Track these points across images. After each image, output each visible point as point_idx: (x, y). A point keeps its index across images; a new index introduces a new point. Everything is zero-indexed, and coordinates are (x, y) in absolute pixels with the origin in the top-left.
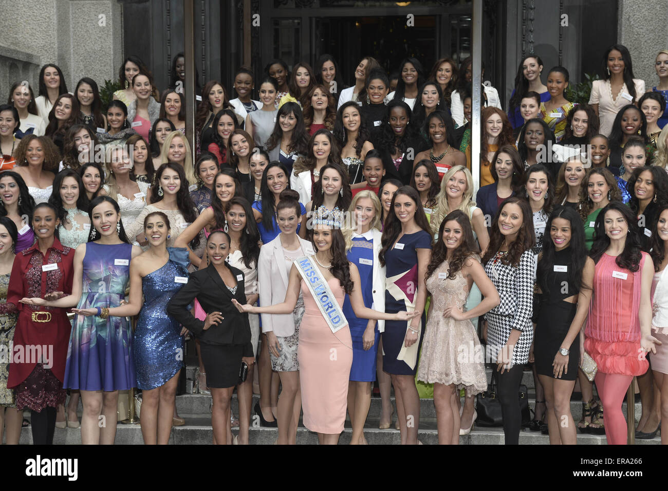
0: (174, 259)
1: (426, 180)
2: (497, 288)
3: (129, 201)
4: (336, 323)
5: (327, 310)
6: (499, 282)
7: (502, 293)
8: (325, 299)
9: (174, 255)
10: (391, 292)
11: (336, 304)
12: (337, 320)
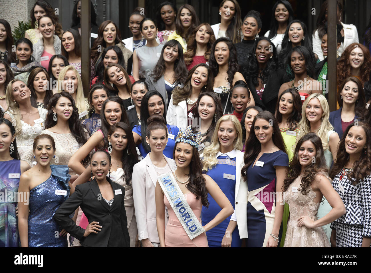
0: (55, 174)
1: (289, 105)
2: (343, 201)
3: (30, 126)
4: (194, 231)
5: (185, 220)
6: (345, 196)
7: (348, 205)
8: (182, 210)
9: (56, 171)
10: (252, 204)
11: (192, 215)
12: (194, 228)
